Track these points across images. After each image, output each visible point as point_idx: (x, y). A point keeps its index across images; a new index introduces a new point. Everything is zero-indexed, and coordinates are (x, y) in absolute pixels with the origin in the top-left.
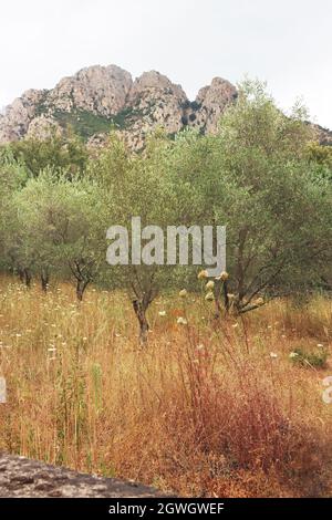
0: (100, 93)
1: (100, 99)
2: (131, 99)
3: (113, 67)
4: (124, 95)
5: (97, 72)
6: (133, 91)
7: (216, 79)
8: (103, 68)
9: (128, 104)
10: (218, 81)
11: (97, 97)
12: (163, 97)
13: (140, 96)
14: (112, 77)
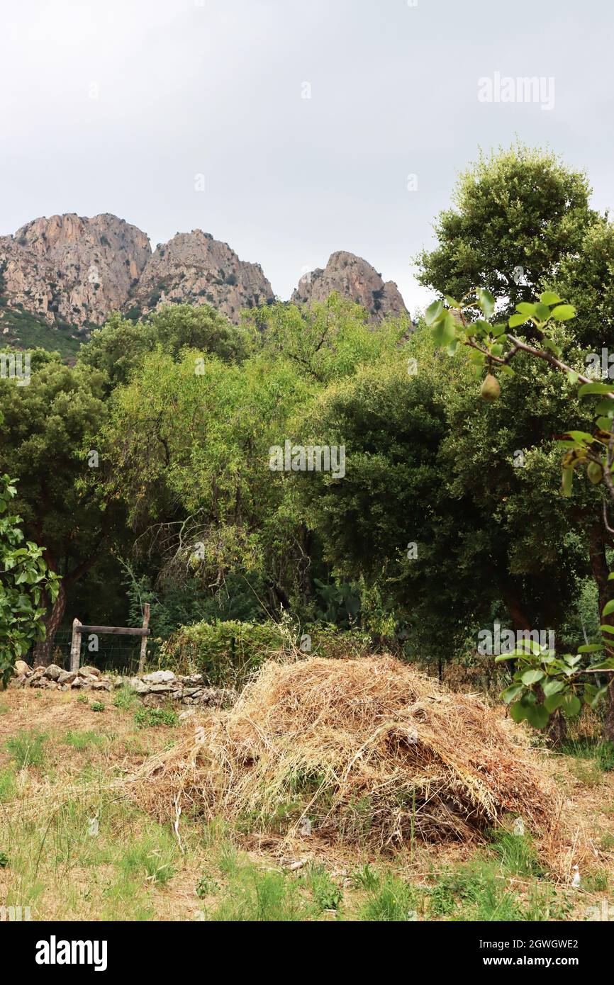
0: (71, 275)
1: (69, 288)
2: (142, 291)
3: (108, 219)
4: (126, 282)
5: (69, 228)
6: (148, 273)
7: (337, 255)
8: (84, 221)
9: (133, 302)
10: (342, 260)
11: (61, 283)
12: (211, 290)
13: (163, 285)
14: (104, 241)
